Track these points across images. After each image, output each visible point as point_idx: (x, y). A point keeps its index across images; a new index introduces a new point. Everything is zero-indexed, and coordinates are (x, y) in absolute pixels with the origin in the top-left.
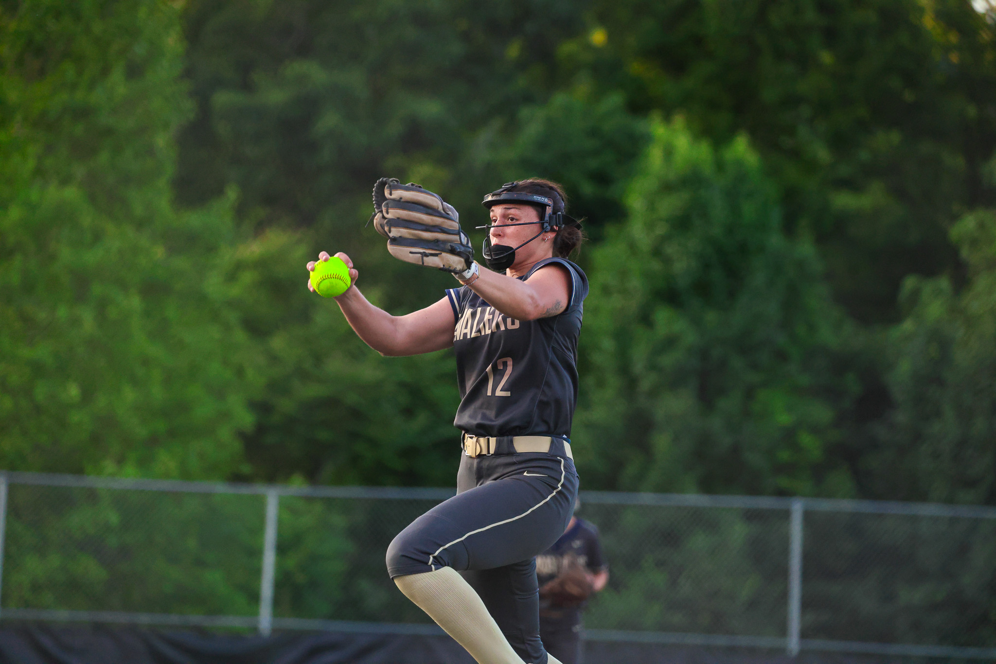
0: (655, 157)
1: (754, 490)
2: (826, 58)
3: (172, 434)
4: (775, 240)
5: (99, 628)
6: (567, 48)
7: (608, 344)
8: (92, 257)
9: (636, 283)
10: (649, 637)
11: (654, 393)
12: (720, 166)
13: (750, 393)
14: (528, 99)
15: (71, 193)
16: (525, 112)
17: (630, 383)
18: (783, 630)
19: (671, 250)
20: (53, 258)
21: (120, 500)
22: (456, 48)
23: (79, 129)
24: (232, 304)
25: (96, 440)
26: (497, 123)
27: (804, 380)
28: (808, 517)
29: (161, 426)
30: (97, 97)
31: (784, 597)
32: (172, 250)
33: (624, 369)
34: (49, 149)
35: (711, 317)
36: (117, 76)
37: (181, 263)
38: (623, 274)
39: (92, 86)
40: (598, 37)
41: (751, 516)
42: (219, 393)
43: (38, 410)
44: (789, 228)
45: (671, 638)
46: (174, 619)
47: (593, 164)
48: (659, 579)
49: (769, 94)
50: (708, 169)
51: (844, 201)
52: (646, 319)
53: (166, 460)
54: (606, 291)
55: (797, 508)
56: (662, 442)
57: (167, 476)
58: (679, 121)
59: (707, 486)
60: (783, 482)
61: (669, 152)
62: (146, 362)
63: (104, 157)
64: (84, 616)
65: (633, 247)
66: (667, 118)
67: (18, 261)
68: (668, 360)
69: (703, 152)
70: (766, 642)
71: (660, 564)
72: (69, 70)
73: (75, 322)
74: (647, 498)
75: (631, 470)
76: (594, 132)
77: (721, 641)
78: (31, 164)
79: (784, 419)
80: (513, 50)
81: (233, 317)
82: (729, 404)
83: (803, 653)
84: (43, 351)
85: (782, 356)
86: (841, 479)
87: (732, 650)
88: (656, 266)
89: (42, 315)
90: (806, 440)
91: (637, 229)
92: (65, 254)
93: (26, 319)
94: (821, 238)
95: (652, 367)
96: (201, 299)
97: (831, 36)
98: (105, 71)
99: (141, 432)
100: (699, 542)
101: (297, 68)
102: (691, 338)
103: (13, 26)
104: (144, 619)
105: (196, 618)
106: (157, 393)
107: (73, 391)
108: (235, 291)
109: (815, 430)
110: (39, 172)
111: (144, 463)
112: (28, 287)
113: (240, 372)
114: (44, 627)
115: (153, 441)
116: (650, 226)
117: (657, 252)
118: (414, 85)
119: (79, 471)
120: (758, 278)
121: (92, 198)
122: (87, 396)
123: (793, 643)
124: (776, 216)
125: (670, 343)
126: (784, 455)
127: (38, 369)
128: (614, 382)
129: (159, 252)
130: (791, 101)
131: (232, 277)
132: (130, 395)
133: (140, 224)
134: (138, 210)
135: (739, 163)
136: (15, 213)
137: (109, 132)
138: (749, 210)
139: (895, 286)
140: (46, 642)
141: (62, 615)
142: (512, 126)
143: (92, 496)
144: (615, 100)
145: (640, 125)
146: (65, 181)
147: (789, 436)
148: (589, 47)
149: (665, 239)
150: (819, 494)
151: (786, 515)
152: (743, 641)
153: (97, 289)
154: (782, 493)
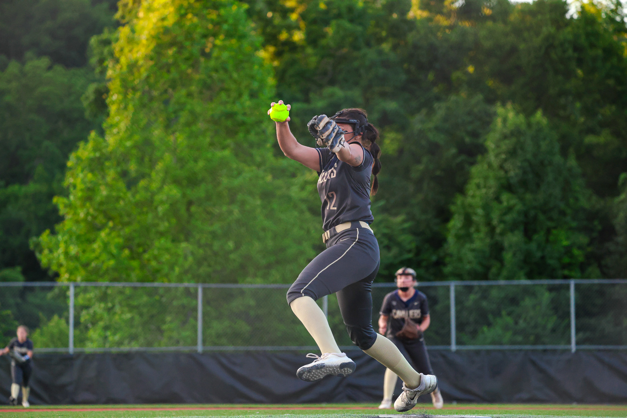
0: (499, 122)
1: (552, 277)
2: (580, 72)
3: (278, 262)
4: (558, 159)
5: (248, 353)
6: (456, 75)
7: (480, 211)
8: (237, 182)
9: (492, 182)
10: (506, 347)
11: (502, 234)
12: (529, 125)
13: (548, 231)
14: (438, 99)
15: (227, 153)
16: (436, 105)
17: (492, 229)
18: (569, 342)
19: (507, 166)
20: (219, 184)
21: (255, 293)
22: (403, 77)
23: (229, 123)
24: (303, 201)
25: (243, 267)
26: (424, 111)
27: (574, 224)
28: (577, 287)
29: (272, 259)
30: (237, 108)
31: (569, 326)
32: (275, 177)
33: (489, 223)
34: (216, 132)
35: (528, 196)
36: (246, 97)
37: (279, 182)
38: (486, 178)
39: (234, 103)
40: (471, 69)
41: (551, 289)
42: (299, 242)
43: (216, 254)
44: (564, 152)
45: (517, 347)
46: (283, 348)
47: (470, 128)
48: (509, 320)
49: (552, 91)
50: (523, 127)
51: (590, 139)
52: (497, 199)
53: (275, 274)
54: (478, 186)
55: (572, 283)
56: (508, 256)
57: (275, 282)
58: (509, 106)
59: (530, 276)
60: (566, 272)
61: (505, 120)
62: (264, 229)
63: (241, 135)
64: (242, 348)
65: (490, 165)
66: (504, 105)
67: (203, 186)
68: (508, 218)
69: (521, 118)
70: (561, 347)
71: (509, 314)
72: (223, 95)
73: (230, 212)
74: (502, 282)
75: (494, 270)
76: (470, 113)
77: (540, 347)
78: (208, 140)
79: (565, 243)
80: (431, 76)
81: (304, 207)
82: (539, 237)
83: (577, 351)
84: (216, 227)
85: (563, 213)
86: (593, 269)
87: (545, 351)
88: (502, 173)
89: (216, 211)
90: (576, 252)
91: (492, 157)
92: (225, 181)
93: (208, 213)
94: (579, 158)
95: (502, 221)
96: (289, 199)
97: (580, 62)
98: (240, 95)
99: (264, 262)
100: (528, 302)
101: (328, 90)
102: (519, 207)
103: (197, 77)
104: (269, 348)
105: (294, 348)
106: (270, 243)
107: (231, 245)
108: (304, 194)
109: (580, 248)
110: (212, 144)
111: (265, 276)
112: (208, 198)
113: (308, 232)
114: (223, 354)
115: (269, 266)
116: (497, 156)
117: (501, 167)
118: (384, 95)
119: (236, 282)
120: (550, 177)
121: (236, 155)
122: (237, 247)
123: (573, 347)
124: (557, 147)
125: (510, 209)
126: (566, 260)
127: (214, 235)
128: (484, 229)
129: (269, 178)
130: (563, 93)
131: (303, 188)
132: (257, 245)
133: (259, 166)
134: (258, 159)
135: (538, 123)
136: (201, 164)
137: (243, 123)
138: (544, 145)
139: (617, 178)
140: (224, 361)
141: (230, 348)
142: (431, 111)
143: (242, 292)
144: (480, 97)
145: (492, 109)
146: (224, 148)
147: (568, 250)
148: (467, 73)
149: (505, 160)
150: (582, 277)
151: (568, 287)
152: (549, 347)
153: (240, 197)
154: (566, 277)
